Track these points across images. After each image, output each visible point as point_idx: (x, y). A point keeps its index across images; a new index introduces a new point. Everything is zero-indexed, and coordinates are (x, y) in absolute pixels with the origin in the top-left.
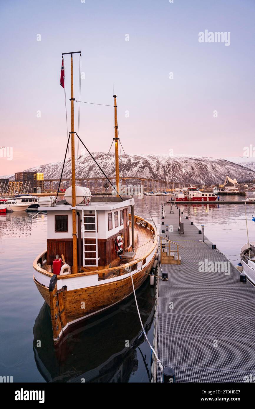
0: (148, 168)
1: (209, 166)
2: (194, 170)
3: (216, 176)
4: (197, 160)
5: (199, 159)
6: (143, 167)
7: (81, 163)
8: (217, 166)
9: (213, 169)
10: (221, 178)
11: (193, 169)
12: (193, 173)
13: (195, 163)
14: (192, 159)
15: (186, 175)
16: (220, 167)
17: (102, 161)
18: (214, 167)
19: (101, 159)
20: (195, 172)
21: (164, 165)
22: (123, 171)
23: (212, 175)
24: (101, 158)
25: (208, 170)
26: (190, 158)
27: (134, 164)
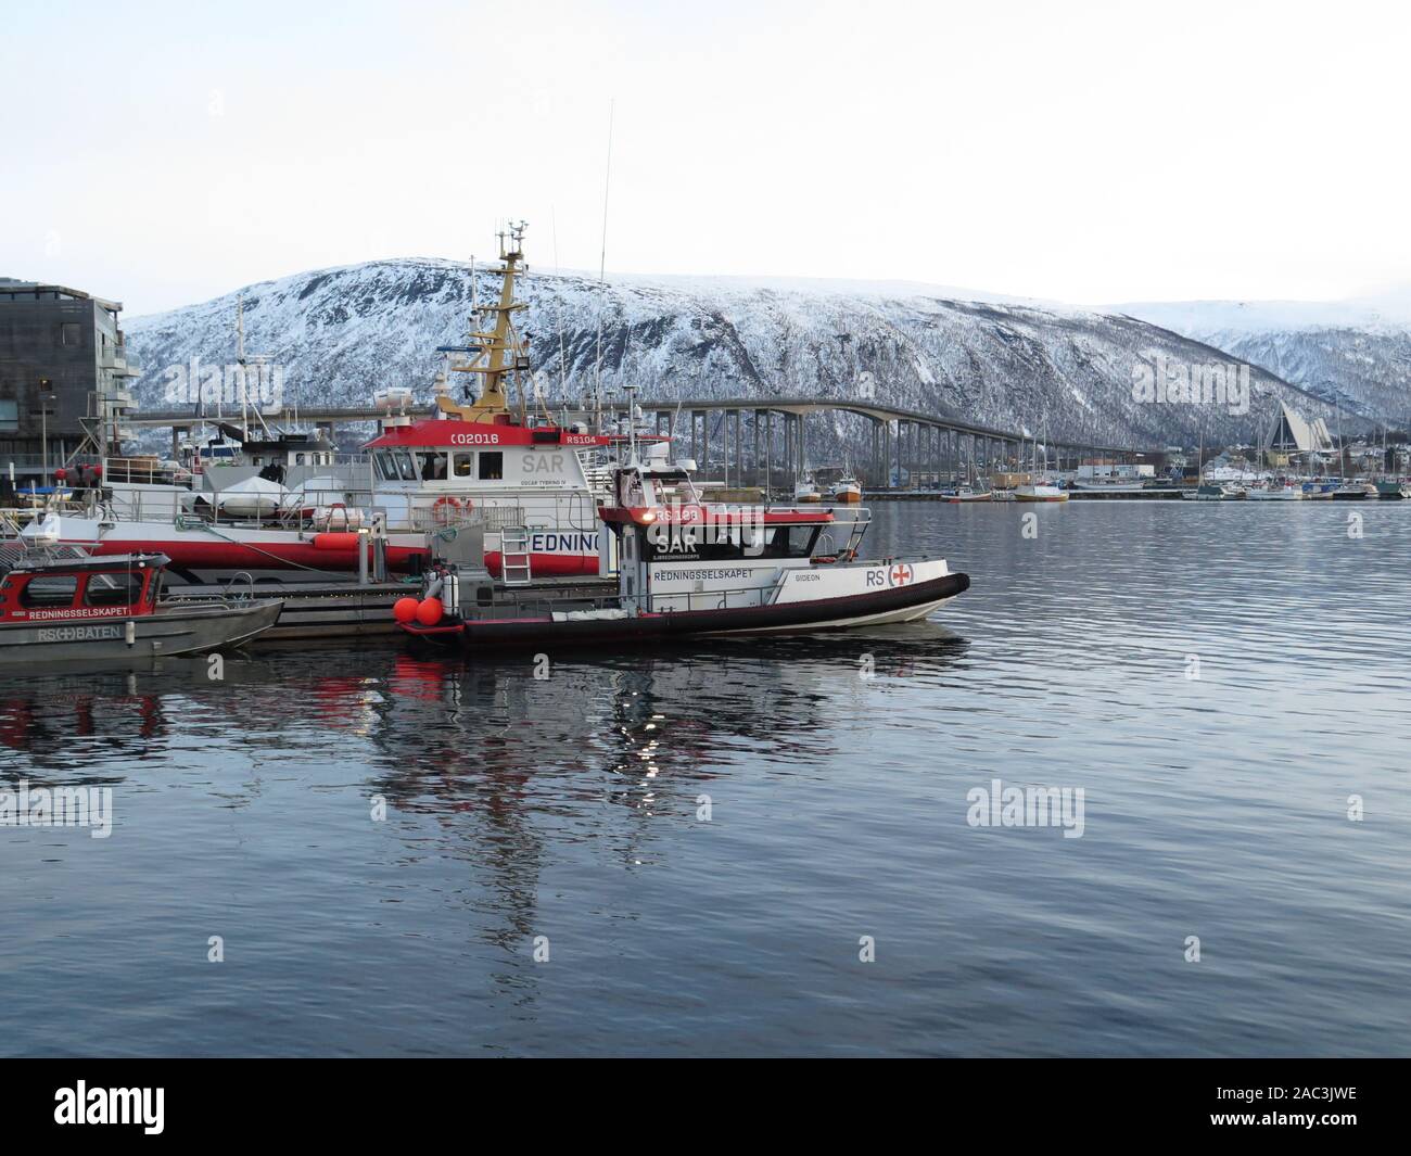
0: (726, 353)
1: (1054, 349)
2: (978, 369)
3: (1095, 403)
4: (986, 312)
5: (996, 308)
6: (700, 345)
7: (320, 323)
8: (1101, 351)
9: (1081, 365)
10: (1122, 417)
11: (975, 365)
12: (979, 385)
13: (983, 330)
14: (964, 310)
15: (937, 394)
16: (1112, 358)
17: (452, 307)
18: (1083, 356)
19: (450, 297)
20: (986, 383)
21: (815, 338)
22: (582, 368)
23: (1079, 399)
24: (446, 288)
25: (1055, 368)
26: (949, 304)
27: (647, 332)
